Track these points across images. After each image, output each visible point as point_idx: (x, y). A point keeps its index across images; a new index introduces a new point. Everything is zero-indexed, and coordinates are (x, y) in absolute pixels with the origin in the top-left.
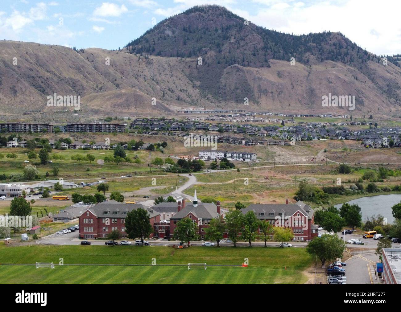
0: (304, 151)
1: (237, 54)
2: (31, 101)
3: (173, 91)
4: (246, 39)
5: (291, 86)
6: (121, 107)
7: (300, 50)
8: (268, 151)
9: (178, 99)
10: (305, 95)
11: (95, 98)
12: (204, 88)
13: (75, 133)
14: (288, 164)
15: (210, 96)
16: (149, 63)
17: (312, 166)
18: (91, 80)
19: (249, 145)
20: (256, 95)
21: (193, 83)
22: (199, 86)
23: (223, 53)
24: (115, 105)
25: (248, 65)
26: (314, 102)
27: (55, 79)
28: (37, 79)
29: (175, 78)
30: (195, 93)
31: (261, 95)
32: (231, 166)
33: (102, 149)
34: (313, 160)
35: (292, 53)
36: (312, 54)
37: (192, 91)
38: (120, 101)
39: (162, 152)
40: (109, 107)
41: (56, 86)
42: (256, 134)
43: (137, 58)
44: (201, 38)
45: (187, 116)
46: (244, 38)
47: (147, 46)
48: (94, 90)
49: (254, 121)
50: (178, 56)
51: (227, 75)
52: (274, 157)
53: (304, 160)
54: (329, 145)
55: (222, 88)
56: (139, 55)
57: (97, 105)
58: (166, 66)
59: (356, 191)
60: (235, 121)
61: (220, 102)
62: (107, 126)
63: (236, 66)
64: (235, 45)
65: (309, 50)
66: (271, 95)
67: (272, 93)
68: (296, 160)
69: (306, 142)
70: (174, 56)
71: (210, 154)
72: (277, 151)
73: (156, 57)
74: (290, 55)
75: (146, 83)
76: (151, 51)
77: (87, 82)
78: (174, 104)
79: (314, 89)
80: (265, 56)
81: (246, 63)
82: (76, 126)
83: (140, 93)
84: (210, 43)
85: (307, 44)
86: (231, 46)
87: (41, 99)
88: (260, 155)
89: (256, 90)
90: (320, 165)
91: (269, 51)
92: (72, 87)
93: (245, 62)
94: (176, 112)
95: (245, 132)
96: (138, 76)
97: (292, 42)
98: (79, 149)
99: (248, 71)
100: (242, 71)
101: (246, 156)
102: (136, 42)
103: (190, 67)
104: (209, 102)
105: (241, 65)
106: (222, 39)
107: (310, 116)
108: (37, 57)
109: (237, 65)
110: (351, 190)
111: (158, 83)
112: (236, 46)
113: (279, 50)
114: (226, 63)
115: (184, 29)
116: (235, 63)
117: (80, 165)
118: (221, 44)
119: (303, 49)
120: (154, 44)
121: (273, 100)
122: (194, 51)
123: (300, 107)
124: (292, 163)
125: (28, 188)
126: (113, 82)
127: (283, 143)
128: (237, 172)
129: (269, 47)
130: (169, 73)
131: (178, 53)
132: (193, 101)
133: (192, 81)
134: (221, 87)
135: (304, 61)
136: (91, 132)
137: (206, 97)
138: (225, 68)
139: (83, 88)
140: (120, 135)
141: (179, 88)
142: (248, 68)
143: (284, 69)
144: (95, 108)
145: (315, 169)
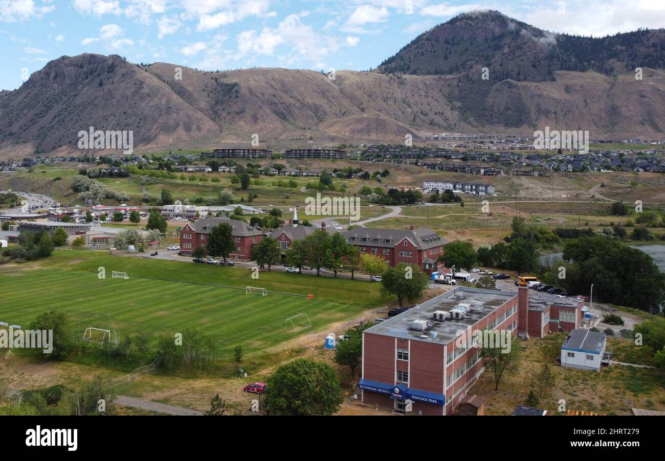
0: (567, 184)
1: (511, 66)
2: (270, 128)
3: (426, 115)
4: (524, 47)
5: (583, 104)
6: (361, 133)
7: (601, 56)
8: (513, 183)
9: (432, 123)
10: (603, 115)
11: (335, 123)
12: (465, 111)
13: (293, 159)
14: (537, 199)
15: (471, 119)
16: (402, 83)
17: (572, 203)
18: (335, 105)
19: (489, 175)
20: (533, 116)
21: (452, 104)
22: (459, 108)
23: (492, 67)
24: (354, 131)
25: (525, 79)
26: (616, 123)
27: (297, 104)
28: (280, 105)
29: (430, 99)
30: (453, 116)
31: (539, 116)
32: (457, 199)
33: (313, 176)
34: (577, 196)
35: (588, 61)
36: (619, 60)
37: (449, 114)
38: (359, 126)
39: (379, 181)
40: (347, 134)
41: (297, 112)
42: (512, 164)
43: (388, 78)
44: (467, 50)
45: (435, 143)
46: (521, 46)
47: (402, 64)
48: (336, 115)
49: (520, 149)
50: (436, 73)
51: (496, 93)
52: (519, 191)
53: (564, 196)
54: (613, 178)
55: (488, 110)
56: (391, 75)
57: (335, 132)
58: (421, 86)
59: (613, 237)
60: (494, 148)
61: (483, 126)
62: (326, 152)
63: (508, 82)
64: (509, 55)
65: (615, 55)
66: (553, 116)
67: (555, 113)
68: (551, 196)
69: (579, 174)
70: (431, 74)
71: (437, 185)
72: (525, 182)
73: (411, 76)
74: (586, 63)
75: (396, 106)
76: (405, 69)
77: (330, 107)
78: (425, 129)
79: (617, 107)
80: (549, 67)
81: (522, 77)
82: (294, 152)
83: (383, 116)
84: (477, 56)
85: (613, 48)
86: (503, 57)
87: (280, 126)
88: (500, 187)
89: (533, 110)
90: (585, 203)
91: (555, 60)
92: (313, 113)
93: (520, 76)
94: (424, 139)
95: (497, 161)
96: (387, 98)
97: (590, 47)
98: (288, 175)
99: (524, 87)
100: (516, 87)
101: (480, 188)
102: (391, 60)
103: (449, 85)
104: (470, 127)
105: (515, 80)
106: (492, 50)
107: (607, 142)
108: (283, 84)
109: (509, 80)
110: (603, 234)
111: (409, 106)
112: (510, 57)
113: (570, 58)
114: (496, 79)
115: (447, 42)
116: (507, 78)
117: (281, 192)
118: (491, 56)
119: (605, 55)
120: (410, 61)
121: (557, 123)
122: (457, 67)
123: (595, 130)
124: (544, 199)
125: (205, 211)
126: (358, 107)
127: (536, 174)
128: (460, 207)
129: (556, 55)
130: (423, 94)
131: (436, 70)
132: (450, 125)
133: (451, 102)
134: (486, 107)
135: (606, 70)
136: (309, 158)
137: (466, 120)
138: (494, 84)
139: (325, 114)
140: (339, 162)
141: (434, 110)
142: (525, 83)
143: (576, 81)
144: (333, 134)
145: (576, 208)
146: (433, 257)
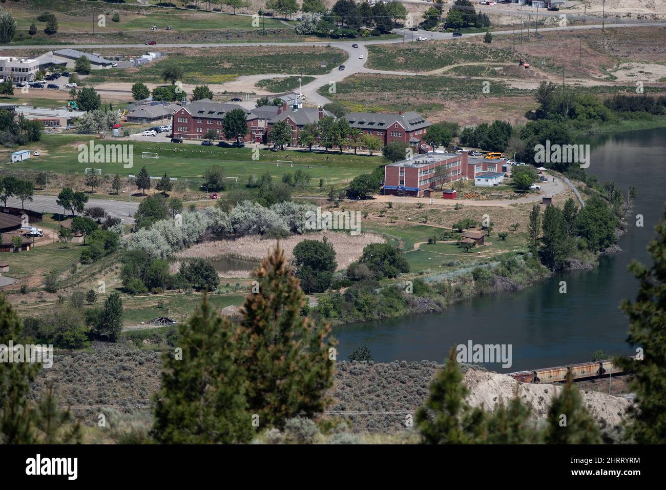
125: (37, 67)
146: (417, 137)
